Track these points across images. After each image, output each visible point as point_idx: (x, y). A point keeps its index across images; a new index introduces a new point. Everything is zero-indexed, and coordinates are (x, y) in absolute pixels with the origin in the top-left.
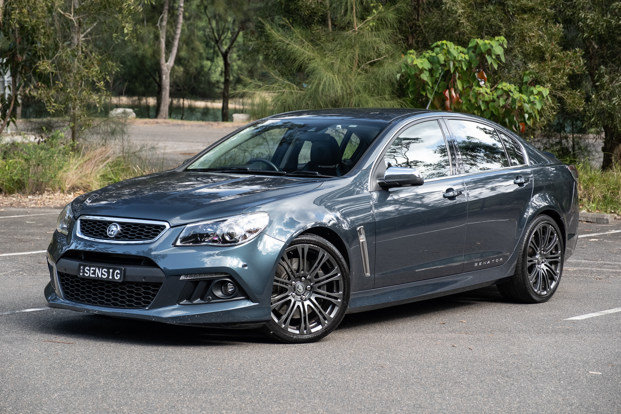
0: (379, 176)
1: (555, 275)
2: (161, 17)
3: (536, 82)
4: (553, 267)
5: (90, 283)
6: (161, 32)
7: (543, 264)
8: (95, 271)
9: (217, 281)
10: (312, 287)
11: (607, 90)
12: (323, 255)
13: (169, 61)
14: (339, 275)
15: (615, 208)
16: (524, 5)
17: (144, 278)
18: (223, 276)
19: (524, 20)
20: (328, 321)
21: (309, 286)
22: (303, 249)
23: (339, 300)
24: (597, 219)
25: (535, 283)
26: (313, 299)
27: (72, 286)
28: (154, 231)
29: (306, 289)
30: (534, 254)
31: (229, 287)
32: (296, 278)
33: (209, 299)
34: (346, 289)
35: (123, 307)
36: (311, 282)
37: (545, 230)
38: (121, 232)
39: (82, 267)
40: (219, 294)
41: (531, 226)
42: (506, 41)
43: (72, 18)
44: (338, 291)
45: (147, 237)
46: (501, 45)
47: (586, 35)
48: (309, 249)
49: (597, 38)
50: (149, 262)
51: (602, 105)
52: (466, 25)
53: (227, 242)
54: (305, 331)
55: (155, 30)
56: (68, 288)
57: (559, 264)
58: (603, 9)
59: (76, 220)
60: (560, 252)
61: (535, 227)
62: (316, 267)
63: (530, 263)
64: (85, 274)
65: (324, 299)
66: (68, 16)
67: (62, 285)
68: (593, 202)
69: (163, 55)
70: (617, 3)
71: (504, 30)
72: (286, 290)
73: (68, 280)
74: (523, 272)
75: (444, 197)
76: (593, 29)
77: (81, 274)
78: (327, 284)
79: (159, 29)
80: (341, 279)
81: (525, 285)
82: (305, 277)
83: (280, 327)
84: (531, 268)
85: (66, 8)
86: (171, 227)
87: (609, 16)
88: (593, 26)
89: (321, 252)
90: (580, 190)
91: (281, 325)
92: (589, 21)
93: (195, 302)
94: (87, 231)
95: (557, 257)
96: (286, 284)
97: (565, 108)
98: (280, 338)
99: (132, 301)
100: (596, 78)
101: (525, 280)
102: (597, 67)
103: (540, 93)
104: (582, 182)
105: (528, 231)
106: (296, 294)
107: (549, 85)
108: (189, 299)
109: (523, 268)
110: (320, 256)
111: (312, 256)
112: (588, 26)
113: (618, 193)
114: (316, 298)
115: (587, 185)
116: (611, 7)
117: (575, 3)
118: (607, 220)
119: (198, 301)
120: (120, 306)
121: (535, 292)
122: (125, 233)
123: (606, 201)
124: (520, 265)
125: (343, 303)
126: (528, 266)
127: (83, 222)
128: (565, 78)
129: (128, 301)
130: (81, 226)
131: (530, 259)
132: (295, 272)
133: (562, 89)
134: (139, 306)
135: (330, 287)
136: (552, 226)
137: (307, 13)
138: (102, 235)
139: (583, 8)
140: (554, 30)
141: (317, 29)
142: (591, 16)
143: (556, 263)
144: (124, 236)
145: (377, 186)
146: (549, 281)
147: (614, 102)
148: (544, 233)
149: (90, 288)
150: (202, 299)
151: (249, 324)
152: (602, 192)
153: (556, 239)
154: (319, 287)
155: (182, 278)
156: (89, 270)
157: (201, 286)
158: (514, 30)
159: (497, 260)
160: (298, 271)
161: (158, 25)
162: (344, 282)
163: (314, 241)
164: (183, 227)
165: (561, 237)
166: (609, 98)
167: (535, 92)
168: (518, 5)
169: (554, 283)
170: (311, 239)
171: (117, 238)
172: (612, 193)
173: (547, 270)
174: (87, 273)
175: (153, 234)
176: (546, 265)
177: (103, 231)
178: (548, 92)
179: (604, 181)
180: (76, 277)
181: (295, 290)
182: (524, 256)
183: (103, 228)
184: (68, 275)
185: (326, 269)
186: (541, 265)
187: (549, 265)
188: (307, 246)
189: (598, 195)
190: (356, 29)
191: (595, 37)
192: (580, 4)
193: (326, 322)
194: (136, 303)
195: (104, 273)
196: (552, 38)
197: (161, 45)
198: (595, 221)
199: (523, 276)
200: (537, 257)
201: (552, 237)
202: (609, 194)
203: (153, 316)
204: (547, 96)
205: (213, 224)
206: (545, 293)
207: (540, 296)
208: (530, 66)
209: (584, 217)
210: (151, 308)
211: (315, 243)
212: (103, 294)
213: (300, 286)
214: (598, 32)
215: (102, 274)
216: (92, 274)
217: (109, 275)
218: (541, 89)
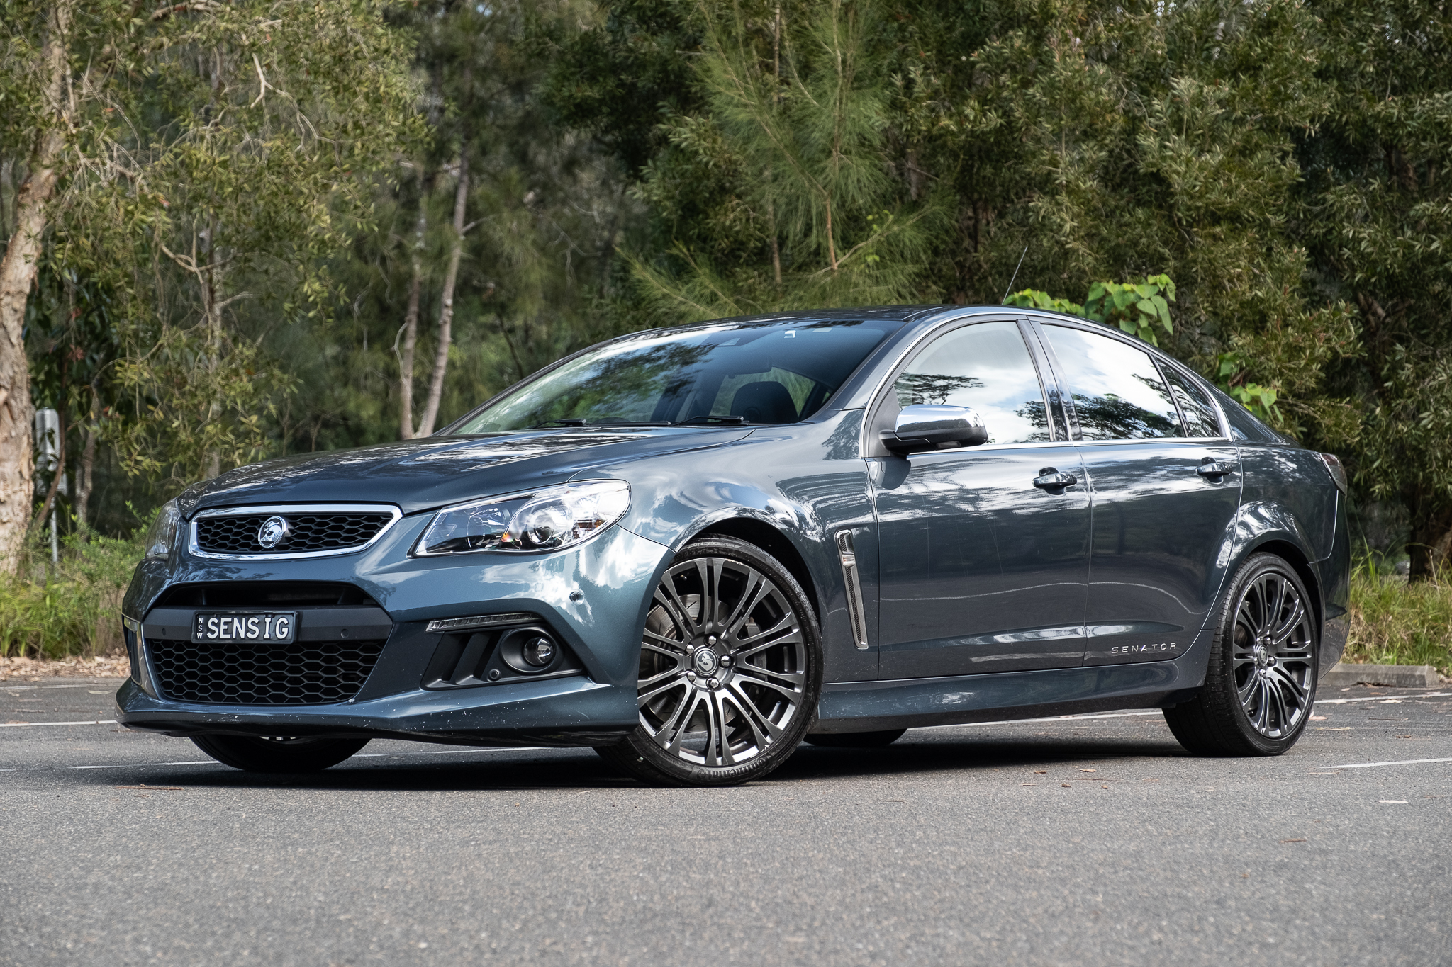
0: (883, 428)
1: (1301, 695)
2: (401, 330)
3: (1249, 377)
4: (1294, 676)
5: (221, 655)
6: (401, 364)
7: (1270, 669)
8: (230, 624)
9: (511, 632)
10: (732, 659)
11: (1410, 397)
12: (758, 586)
13: (421, 428)
14: (795, 631)
15: (1439, 663)
16: (1213, 204)
17: (344, 630)
18: (526, 619)
19: (1215, 237)
20: (772, 737)
21: (726, 658)
22: (710, 570)
23: (797, 690)
24: (1398, 676)
25: (1255, 711)
26: (736, 684)
27: (179, 669)
28: (365, 527)
29: (720, 664)
30: (1248, 642)
31: (540, 648)
32: (696, 637)
33: (494, 674)
34: (813, 665)
35: (294, 702)
36: (730, 648)
37: (1272, 588)
38: (289, 535)
39: (201, 620)
40: (516, 661)
41: (1239, 576)
42: (1172, 286)
43: (194, 268)
44: (793, 669)
45: (350, 541)
46: (1163, 294)
47: (1359, 276)
48: (724, 570)
49: (1384, 282)
50: (355, 594)
51: (1398, 432)
52: (1084, 255)
53: (534, 546)
54: (719, 760)
55: (387, 359)
56: (169, 675)
57: (1308, 671)
58: (1394, 220)
59: (188, 521)
60: (1308, 642)
61: (1249, 578)
62: (741, 614)
63: (1240, 661)
64: (209, 635)
65: (761, 687)
66: (183, 264)
67: (157, 668)
68: (1388, 649)
69: (409, 416)
70: (1425, 204)
71: (1172, 263)
72: (673, 663)
73: (169, 654)
74: (1225, 681)
75: (1037, 484)
76: (1374, 263)
77: (200, 636)
78: (768, 651)
79: (399, 356)
80: (800, 640)
81: (1230, 711)
82: (717, 635)
83: (660, 747)
84: (1245, 672)
85: (180, 245)
86: (405, 516)
87: (1409, 233)
88: (1373, 256)
89: (753, 576)
90: (1358, 624)
91: (663, 743)
92: (1363, 244)
93: (460, 683)
94: (213, 542)
95: (1303, 654)
96: (673, 648)
97: (1318, 437)
98: (660, 772)
99: (318, 688)
100: (1384, 372)
101: (1230, 702)
102: (1388, 348)
103: (1255, 401)
104: (1361, 605)
105: (1234, 586)
106: (697, 674)
107: (1278, 383)
108: (447, 678)
109: (1224, 670)
110: (750, 586)
111: (732, 586)
112: (1362, 255)
113: (1446, 628)
114: (743, 684)
115: (1374, 611)
116: (1412, 213)
117: (1332, 205)
118: (1422, 677)
119: (468, 680)
120: (291, 700)
121: (1254, 729)
122: (298, 536)
123: (1419, 648)
124: (1217, 664)
125: (806, 696)
126: (1235, 666)
127: (204, 525)
128: (1316, 367)
129: (307, 687)
130: (198, 533)
131: (1240, 650)
132: (693, 624)
133: (1309, 395)
134: (333, 696)
135: (776, 658)
136: (1289, 579)
137: (724, 244)
138: (248, 545)
139: (1348, 217)
140: (1288, 259)
141: (747, 277)
142: (1369, 235)
143: (1299, 667)
144: (296, 544)
145: (879, 445)
146: (1286, 709)
147: (1424, 422)
148: (1271, 596)
149: (220, 665)
150: (477, 676)
151: (589, 733)
152: (1407, 628)
153: (1299, 611)
154: (750, 660)
155: (430, 627)
156: (218, 625)
157: (477, 644)
158: (1195, 261)
159: (1163, 647)
160: (700, 620)
161: (395, 347)
162: (807, 648)
163: (737, 552)
164: (431, 515)
165: (1310, 608)
166: (1415, 417)
167: (1245, 397)
168: (1199, 204)
169: (1298, 714)
170: (729, 546)
171: (281, 547)
172: (1433, 628)
173: (1280, 681)
174: (213, 632)
175: (363, 535)
176: (1277, 670)
177: (250, 538)
178: (1274, 398)
179: (1413, 604)
180: (189, 644)
181: (693, 665)
182: (1227, 643)
183: (249, 530)
184: (168, 643)
185: (764, 617)
186: (1265, 668)
187: (1285, 671)
188: (719, 562)
189: (1401, 635)
190: (836, 266)
191: (1379, 280)
192: (1342, 208)
193: (768, 739)
194: (326, 692)
195: (251, 626)
196: (1282, 278)
197: (403, 394)
198: (1394, 681)
199: (1225, 688)
200: (1257, 650)
201: (1289, 606)
202: (1423, 632)
203: (365, 718)
204: (1271, 407)
205: (501, 506)
206: (1278, 733)
207: (1265, 738)
208: (1235, 340)
209: (1368, 675)
210: (360, 699)
211: (739, 556)
212: (250, 676)
213: (706, 656)
214: (1387, 270)
215: (247, 630)
216: (225, 632)
217: (262, 632)
218: (1257, 391)
